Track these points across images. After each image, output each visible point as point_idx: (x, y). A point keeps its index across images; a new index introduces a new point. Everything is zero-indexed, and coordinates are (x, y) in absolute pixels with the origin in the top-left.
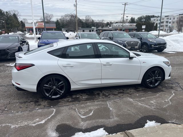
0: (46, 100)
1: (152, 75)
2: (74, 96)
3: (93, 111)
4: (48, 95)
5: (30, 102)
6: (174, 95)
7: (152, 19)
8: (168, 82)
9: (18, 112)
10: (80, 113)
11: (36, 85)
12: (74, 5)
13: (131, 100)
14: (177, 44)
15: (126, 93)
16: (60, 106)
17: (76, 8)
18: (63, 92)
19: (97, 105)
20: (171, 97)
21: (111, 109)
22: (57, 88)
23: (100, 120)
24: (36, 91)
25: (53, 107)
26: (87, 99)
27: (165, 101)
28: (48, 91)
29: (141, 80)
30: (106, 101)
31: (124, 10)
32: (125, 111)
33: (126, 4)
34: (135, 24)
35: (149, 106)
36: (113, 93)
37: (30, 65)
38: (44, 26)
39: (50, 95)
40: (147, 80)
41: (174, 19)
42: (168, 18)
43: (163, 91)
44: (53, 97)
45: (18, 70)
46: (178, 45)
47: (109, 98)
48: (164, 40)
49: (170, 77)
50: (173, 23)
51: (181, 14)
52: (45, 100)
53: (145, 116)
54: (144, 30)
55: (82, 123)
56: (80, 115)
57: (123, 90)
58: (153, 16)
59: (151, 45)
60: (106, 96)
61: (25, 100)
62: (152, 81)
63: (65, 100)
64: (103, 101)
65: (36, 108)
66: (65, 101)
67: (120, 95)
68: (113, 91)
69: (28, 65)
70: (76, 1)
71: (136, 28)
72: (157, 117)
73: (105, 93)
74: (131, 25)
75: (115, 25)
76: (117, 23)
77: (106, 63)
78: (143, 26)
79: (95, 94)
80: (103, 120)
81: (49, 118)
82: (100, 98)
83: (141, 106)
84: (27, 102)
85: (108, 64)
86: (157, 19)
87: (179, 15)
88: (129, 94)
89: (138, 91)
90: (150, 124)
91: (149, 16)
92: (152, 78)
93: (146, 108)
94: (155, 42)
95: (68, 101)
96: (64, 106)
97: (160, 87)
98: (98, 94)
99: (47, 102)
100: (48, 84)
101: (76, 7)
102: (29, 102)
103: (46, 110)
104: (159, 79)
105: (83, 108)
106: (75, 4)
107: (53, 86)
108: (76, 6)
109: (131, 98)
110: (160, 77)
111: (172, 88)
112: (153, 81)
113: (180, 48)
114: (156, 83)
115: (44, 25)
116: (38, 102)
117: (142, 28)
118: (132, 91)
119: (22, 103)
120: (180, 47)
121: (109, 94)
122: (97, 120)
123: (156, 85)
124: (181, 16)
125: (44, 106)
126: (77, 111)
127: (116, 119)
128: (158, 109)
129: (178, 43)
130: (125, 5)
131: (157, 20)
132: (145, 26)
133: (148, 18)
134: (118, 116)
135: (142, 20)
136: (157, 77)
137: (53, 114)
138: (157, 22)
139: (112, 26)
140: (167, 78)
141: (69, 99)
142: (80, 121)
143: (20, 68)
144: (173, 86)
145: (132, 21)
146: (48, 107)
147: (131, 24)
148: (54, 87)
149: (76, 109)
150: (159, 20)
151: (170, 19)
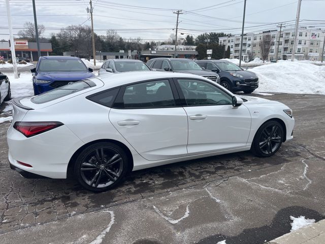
0: (85, 193)
1: (267, 134)
2: (138, 182)
3: (187, 209)
4: (89, 183)
5: (51, 201)
6: (307, 166)
7: (221, 39)
8: (287, 145)
9: (34, 225)
10: (165, 215)
11: (66, 164)
12: (88, 9)
13: (244, 180)
14: (272, 80)
15: (228, 169)
16: (120, 204)
17: (92, 15)
18: (118, 174)
19: (189, 195)
20: (305, 170)
21: (218, 201)
22: (106, 167)
23: (210, 225)
24: (65, 177)
25: (106, 208)
26: (164, 186)
27: (301, 179)
28: (90, 174)
29: (251, 144)
30: (201, 186)
31: (177, 22)
32: (245, 202)
33: (180, 12)
34: (195, 47)
35: (279, 189)
36: (207, 169)
37: (54, 124)
38: (27, 48)
39: (94, 182)
40: (261, 144)
41: (255, 39)
42: (246, 39)
43: (287, 161)
44: (100, 186)
45: (28, 136)
46: (274, 81)
47: (204, 179)
48: (254, 74)
49: (292, 137)
50: (254, 45)
51: (266, 32)
52: (83, 194)
53: (282, 210)
54: (210, 58)
55: (178, 234)
56: (167, 219)
57: (222, 164)
58: (222, 35)
59: (235, 82)
60: (198, 177)
61: (41, 198)
62: (267, 144)
63: (123, 189)
64: (196, 186)
65: (71, 212)
66: (123, 192)
67: (220, 172)
68: (205, 167)
69: (50, 124)
70: (91, 3)
71: (196, 53)
72: (302, 208)
73: (192, 172)
74: (187, 49)
75: (160, 47)
76: (163, 44)
77: (197, 115)
78: (207, 50)
79: (175, 173)
80: (215, 225)
81: (108, 230)
82: (188, 180)
83: (267, 191)
84: (45, 200)
85: (199, 117)
86: (229, 39)
87: (263, 32)
88: (235, 170)
89: (248, 163)
90: (299, 223)
91: (215, 33)
92: (267, 138)
93: (276, 193)
94: (241, 77)
95: (129, 192)
96: (125, 203)
97: (278, 154)
98: (181, 174)
99: (87, 197)
100: (90, 161)
101: (91, 13)
102: (49, 201)
103: (93, 215)
104: (277, 140)
105: (165, 203)
106: (90, 8)
107: (100, 164)
108: (90, 11)
109: (243, 177)
110: (279, 137)
111: (297, 154)
112: (269, 144)
113: (277, 87)
114: (273, 146)
115: (27, 44)
116: (68, 198)
117: (207, 53)
118: (237, 163)
119: (36, 204)
120: (277, 85)
121: (201, 173)
122: (204, 226)
123: (273, 150)
124: (267, 34)
125: (86, 206)
126: (157, 210)
127: (236, 219)
128: (297, 193)
129: (274, 78)
130: (178, 14)
131: (229, 42)
132: (211, 50)
133: (215, 37)
134: (237, 213)
135: (206, 41)
136: (274, 136)
137: (112, 222)
138: (229, 44)
139: (155, 50)
140: (289, 137)
141: (131, 188)
142: (173, 231)
143: (32, 131)
144: (297, 151)
145: (189, 41)
146: (94, 207)
147: (188, 47)
148: (102, 167)
149: (154, 207)
150: (232, 41)
151: (249, 40)
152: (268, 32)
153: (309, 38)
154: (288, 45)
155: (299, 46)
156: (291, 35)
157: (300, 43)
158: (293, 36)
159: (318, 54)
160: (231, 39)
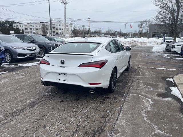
7: (14, 25)
10: (146, 89)
21: (147, 82)
25: (127, 94)
27: (149, 72)
41: (37, 26)
42: (31, 25)
50: (37, 29)
51: (42, 23)
55: (160, 91)
56: (149, 89)
58: (14, 22)
64: (133, 81)
78: (10, 31)
87: (40, 23)
96: (128, 91)
103: (130, 97)
109: (137, 76)
117: (11, 33)
125: (120, 96)
126: (142, 89)
131: (20, 27)
132: (13, 31)
133: (11, 23)
135: (6, 25)
138: (23, 28)
141: (118, 88)
142: (157, 90)
149: (139, 89)
150: (23, 26)
151: (33, 26)
152: (43, 23)
153: (64, 27)
154: (55, 30)
155: (60, 31)
156: (55, 25)
157: (60, 30)
158: (56, 25)
159: (68, 35)
160: (21, 25)
